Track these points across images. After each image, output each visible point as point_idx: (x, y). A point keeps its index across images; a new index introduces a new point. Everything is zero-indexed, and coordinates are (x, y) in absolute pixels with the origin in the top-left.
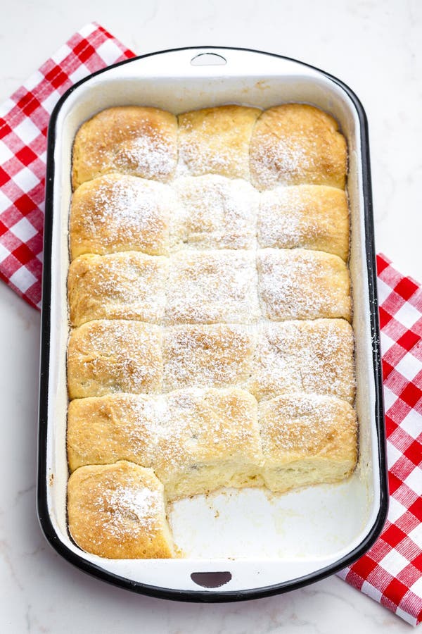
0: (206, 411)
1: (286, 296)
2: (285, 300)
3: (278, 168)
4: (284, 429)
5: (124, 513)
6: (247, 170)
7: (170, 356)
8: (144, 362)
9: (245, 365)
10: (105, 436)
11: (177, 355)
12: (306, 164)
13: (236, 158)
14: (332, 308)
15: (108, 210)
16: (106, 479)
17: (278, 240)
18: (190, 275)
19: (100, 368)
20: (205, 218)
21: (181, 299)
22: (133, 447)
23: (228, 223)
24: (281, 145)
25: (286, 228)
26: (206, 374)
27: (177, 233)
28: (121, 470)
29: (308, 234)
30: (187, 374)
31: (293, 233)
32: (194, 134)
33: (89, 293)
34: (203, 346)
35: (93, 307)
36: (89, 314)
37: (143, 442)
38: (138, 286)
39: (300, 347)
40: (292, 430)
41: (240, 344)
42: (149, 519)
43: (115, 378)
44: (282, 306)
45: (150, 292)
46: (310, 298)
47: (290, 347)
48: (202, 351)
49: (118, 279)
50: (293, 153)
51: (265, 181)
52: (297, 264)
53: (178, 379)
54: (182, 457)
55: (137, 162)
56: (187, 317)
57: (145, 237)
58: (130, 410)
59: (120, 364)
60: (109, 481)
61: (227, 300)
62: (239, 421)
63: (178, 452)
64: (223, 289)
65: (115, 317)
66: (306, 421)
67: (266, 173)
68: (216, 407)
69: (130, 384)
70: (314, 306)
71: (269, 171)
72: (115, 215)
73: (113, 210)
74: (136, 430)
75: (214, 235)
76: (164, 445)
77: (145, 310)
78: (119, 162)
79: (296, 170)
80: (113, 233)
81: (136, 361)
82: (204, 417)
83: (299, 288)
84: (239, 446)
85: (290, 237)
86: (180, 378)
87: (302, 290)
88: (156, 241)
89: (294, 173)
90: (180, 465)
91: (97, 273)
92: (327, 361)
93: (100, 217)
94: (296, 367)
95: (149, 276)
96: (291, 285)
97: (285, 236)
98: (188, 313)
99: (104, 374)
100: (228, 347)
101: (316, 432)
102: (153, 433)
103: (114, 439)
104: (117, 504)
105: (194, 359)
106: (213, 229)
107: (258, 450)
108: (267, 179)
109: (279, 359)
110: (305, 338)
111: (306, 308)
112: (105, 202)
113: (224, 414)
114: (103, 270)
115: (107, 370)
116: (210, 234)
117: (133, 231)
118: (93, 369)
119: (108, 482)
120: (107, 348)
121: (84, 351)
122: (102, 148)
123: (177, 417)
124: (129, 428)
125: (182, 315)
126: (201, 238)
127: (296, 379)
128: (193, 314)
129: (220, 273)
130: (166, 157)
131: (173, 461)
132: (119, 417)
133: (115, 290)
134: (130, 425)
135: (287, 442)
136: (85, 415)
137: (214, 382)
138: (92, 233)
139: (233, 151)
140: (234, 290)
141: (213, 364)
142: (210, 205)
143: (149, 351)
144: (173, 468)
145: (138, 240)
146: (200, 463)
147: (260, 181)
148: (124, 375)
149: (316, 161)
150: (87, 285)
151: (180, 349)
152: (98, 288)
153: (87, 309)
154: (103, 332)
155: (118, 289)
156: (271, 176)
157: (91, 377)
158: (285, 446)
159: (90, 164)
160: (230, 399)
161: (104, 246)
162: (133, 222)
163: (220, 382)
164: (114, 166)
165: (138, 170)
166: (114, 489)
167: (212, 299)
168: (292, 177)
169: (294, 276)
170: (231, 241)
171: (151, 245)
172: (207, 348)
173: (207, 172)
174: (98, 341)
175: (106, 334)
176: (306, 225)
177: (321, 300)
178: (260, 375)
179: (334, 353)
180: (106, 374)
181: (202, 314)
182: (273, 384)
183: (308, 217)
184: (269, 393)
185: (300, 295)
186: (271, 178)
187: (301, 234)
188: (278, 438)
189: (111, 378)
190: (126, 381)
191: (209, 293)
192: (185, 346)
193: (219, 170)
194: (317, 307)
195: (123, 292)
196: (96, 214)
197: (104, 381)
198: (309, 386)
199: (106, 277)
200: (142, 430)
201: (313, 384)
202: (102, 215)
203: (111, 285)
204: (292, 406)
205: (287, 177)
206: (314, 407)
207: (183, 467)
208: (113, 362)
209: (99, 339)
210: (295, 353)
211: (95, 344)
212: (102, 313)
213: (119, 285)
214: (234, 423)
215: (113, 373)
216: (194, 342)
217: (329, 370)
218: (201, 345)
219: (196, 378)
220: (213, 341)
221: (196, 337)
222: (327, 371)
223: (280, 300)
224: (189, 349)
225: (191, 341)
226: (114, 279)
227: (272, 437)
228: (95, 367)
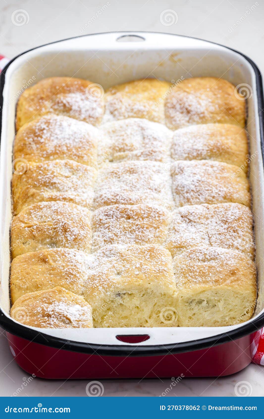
0: (128, 257)
1: (195, 186)
2: (195, 190)
3: (188, 112)
4: (194, 268)
5: (59, 317)
6: (163, 116)
7: (98, 226)
8: (76, 225)
9: (161, 231)
10: (43, 273)
11: (104, 224)
12: (212, 109)
13: (153, 107)
14: (235, 195)
15: (46, 134)
16: (44, 297)
17: (189, 154)
18: (115, 175)
19: (39, 231)
20: (127, 142)
21: (108, 190)
22: (67, 279)
23: (147, 144)
24: (191, 97)
25: (196, 145)
26: (129, 236)
27: (103, 154)
28: (56, 291)
29: (214, 149)
30: (112, 236)
31: (200, 148)
32: (119, 95)
33: (30, 184)
34: (126, 216)
35: (33, 195)
36: (30, 201)
37: (75, 276)
38: (71, 181)
39: (207, 218)
40: (201, 269)
41: (157, 215)
42: (80, 322)
43: (51, 238)
44: (192, 193)
45: (81, 186)
46: (216, 188)
47: (199, 218)
48: (125, 220)
49: (55, 174)
50: (201, 101)
51: (178, 122)
52: (204, 168)
53: (105, 241)
54: (108, 284)
55: (71, 106)
56: (113, 200)
57: (77, 151)
58: (64, 257)
59: (56, 226)
60: (46, 298)
61: (145, 191)
62: (156, 262)
63: (105, 281)
64: (143, 183)
65: (51, 199)
66: (213, 263)
67: (179, 117)
68: (136, 255)
69: (64, 241)
70: (220, 193)
71: (181, 115)
72: (52, 138)
73: (51, 135)
74: (69, 267)
75: (135, 152)
76: (92, 278)
77: (77, 197)
78: (56, 107)
79: (203, 113)
80: (50, 147)
81: (70, 224)
82: (127, 261)
83: (206, 181)
84: (156, 277)
85: (199, 150)
86: (106, 239)
87: (209, 183)
88: (86, 155)
89: (202, 115)
90: (107, 292)
91: (37, 170)
92: (230, 225)
93: (39, 138)
94: (204, 231)
95: (81, 174)
96: (200, 179)
97: (195, 151)
98: (113, 197)
99: (42, 235)
100: (147, 217)
101: (221, 270)
102: (84, 272)
103: (50, 274)
104: (53, 311)
105: (118, 226)
106: (134, 148)
107: (172, 282)
108: (180, 121)
109: (190, 227)
110: (212, 212)
111: (213, 195)
112: (44, 129)
113: (143, 258)
114: (42, 169)
115: (45, 232)
116: (132, 152)
117: (67, 147)
118: (33, 231)
119: (45, 299)
120: (45, 218)
121: (26, 221)
122: (42, 98)
123: (104, 262)
124: (63, 266)
125: (109, 199)
126: (124, 156)
127: (204, 239)
128: (118, 197)
129: (140, 173)
130: (95, 105)
131: (100, 288)
132: (55, 261)
133: (52, 181)
134: (64, 265)
135: (197, 277)
136: (26, 261)
137: (135, 241)
138: (33, 150)
139: (151, 102)
140: (151, 185)
141: (134, 228)
142: (131, 134)
143: (80, 219)
144: (100, 293)
145: (71, 152)
146: (123, 290)
147: (174, 123)
148: (59, 233)
149: (220, 106)
150: (28, 179)
151: (106, 219)
152: (38, 180)
153: (28, 197)
154: (41, 209)
155: (55, 180)
156: (182, 118)
157: (31, 238)
158: (195, 280)
159: (31, 109)
160: (148, 248)
161: (44, 158)
162: (67, 141)
163: (140, 241)
164: (51, 110)
165: (72, 113)
166: (50, 303)
167: (133, 189)
168: (201, 118)
169: (203, 174)
170: (149, 155)
171: (83, 157)
172: (129, 219)
173: (129, 117)
174: (37, 215)
175: (45, 209)
176: (212, 143)
177: (225, 189)
178: (175, 238)
179: (236, 220)
180: (44, 235)
181: (125, 197)
182: (185, 242)
183: (213, 138)
184: (182, 249)
185: (207, 186)
186: (183, 120)
187: (207, 149)
188: (189, 275)
189: (48, 238)
190: (60, 239)
191: (131, 185)
192: (111, 217)
193: (139, 114)
194: (222, 194)
195: (59, 183)
196: (37, 136)
197: (43, 240)
198: (215, 242)
199: (44, 173)
200: (75, 268)
201: (219, 241)
202: (42, 137)
203: (48, 178)
204: (201, 253)
205: (196, 118)
206: (219, 253)
207: (108, 293)
208: (50, 225)
209: (38, 213)
210: (203, 222)
211: (35, 217)
212: (41, 199)
213: (55, 178)
214: (152, 263)
215: (50, 233)
216: (119, 214)
217: (232, 231)
218: (124, 216)
219: (120, 239)
220: (134, 213)
221: (120, 210)
222: (230, 231)
223: (190, 190)
224: (114, 219)
225: (115, 213)
226: (51, 174)
227: (184, 274)
228: (35, 231)
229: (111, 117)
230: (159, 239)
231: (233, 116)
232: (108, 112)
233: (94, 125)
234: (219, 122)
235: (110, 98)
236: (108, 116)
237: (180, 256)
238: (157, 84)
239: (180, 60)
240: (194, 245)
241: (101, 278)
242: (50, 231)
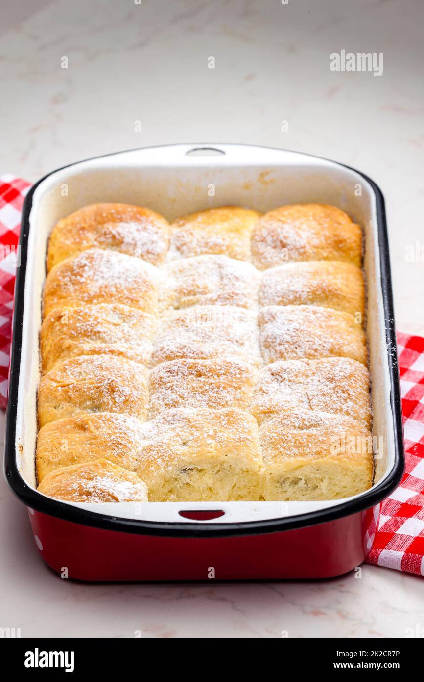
0: (198, 422)
1: (291, 336)
2: (290, 341)
3: (284, 246)
4: (288, 437)
5: (102, 496)
6: (248, 253)
7: (157, 386)
8: (127, 384)
9: (244, 392)
10: (81, 443)
11: (166, 384)
12: (316, 242)
13: (236, 241)
14: (345, 348)
15: (88, 273)
16: (82, 472)
17: (283, 297)
18: (182, 323)
19: (77, 391)
20: (199, 282)
21: (171, 341)
22: (113, 449)
23: (225, 285)
24: (287, 227)
25: (293, 286)
26: (199, 398)
27: (167, 299)
28: (99, 464)
29: (317, 290)
30: (177, 398)
31: (299, 289)
32: (188, 226)
33: (65, 334)
34: (196, 373)
35: (69, 348)
36: (65, 356)
37: (125, 446)
38: (121, 330)
39: (307, 376)
40: (297, 438)
41: (238, 372)
43: (93, 400)
44: (286, 346)
45: (135, 336)
46: (319, 339)
47: (296, 376)
48: (195, 378)
49: (100, 320)
50: (301, 232)
51: (269, 260)
52: (304, 314)
53: (166, 404)
54: (170, 456)
55: (123, 238)
56: (178, 354)
57: (131, 293)
58: (109, 423)
59: (99, 384)
60: (85, 473)
61: (223, 343)
62: (236, 429)
63: (166, 452)
64: (219, 333)
65: (94, 352)
66: (313, 431)
67: (269, 252)
68: (208, 420)
69: (111, 403)
70: (324, 345)
71: (273, 250)
72: (96, 277)
73: (94, 273)
74: (117, 435)
75: (209, 296)
76: (149, 449)
77: (129, 350)
78: (102, 239)
79: (304, 247)
80: (93, 288)
81: (119, 381)
82: (196, 428)
83: (306, 330)
84: (235, 447)
85: (297, 293)
86: (168, 403)
87: (309, 332)
88: (143, 298)
89: (302, 250)
90: (168, 466)
91: (75, 316)
92: (338, 383)
93: (79, 277)
94: (303, 392)
95: (134, 322)
96: (298, 328)
97: (291, 293)
98: (179, 350)
99: (80, 396)
100: (224, 374)
101: (324, 439)
102: (137, 442)
103: (91, 444)
104: (94, 487)
105: (185, 385)
106: (209, 291)
107: (258, 455)
108: (271, 258)
109: (283, 387)
110: (314, 369)
111: (315, 347)
112: (85, 265)
113: (219, 424)
114: (81, 314)
115: (84, 392)
116: (205, 296)
117: (116, 288)
118: (68, 391)
119: (83, 474)
120: (85, 374)
121: (58, 380)
122: (83, 229)
123: (164, 430)
124: (109, 434)
125: (172, 352)
126: (195, 301)
127: (303, 402)
128: (185, 350)
129: (216, 320)
130: (155, 238)
131: (159, 461)
132: (97, 428)
133: (95, 330)
134: (110, 432)
135: (291, 448)
136: (58, 429)
137: (208, 405)
138: (70, 292)
139: (233, 235)
140: (231, 336)
141: (207, 388)
142: (205, 273)
143: (133, 376)
144: (158, 467)
145: (122, 295)
146: (191, 463)
147: (263, 260)
148: (104, 393)
149: (327, 238)
150: (63, 327)
151: (169, 377)
152: (75, 329)
153: (63, 351)
154: (80, 364)
155: (99, 328)
156: (275, 254)
157: (65, 400)
158: (289, 453)
159: (68, 243)
160: (226, 412)
161: (84, 301)
162: (117, 281)
163: (214, 405)
164: (96, 243)
165: (123, 247)
166: (91, 479)
167: (206, 340)
168: (300, 254)
169: (302, 322)
170: (228, 299)
171: (137, 301)
172: (200, 376)
173: (202, 253)
174: (74, 372)
175: (84, 365)
176: (315, 283)
177: (332, 340)
178: (263, 401)
179: (346, 378)
180: (83, 395)
181: (195, 350)
182: (276, 406)
183: (317, 277)
184: (271, 414)
185: (307, 336)
186: (276, 256)
187: (309, 290)
188: (281, 446)
189: (89, 400)
190: (105, 400)
191: (203, 335)
192: (175, 374)
193: (216, 249)
194: (328, 346)
195: (105, 332)
196: (76, 275)
197: (81, 403)
198: (318, 406)
199: (84, 319)
200: (124, 436)
201: (322, 404)
202: (82, 276)
203: (90, 325)
204: (298, 418)
205: (295, 254)
206: (323, 418)
207: (170, 468)
208: (92, 383)
209: (76, 370)
210: (301, 380)
211: (72, 374)
212: (79, 352)
213: (99, 326)
214: (231, 430)
215: (91, 394)
216: (186, 370)
217: (340, 391)
218: (193, 372)
219: (187, 402)
220: (206, 368)
221: (187, 365)
222: (338, 392)
223: (284, 341)
224: (179, 376)
225: (181, 369)
226: (94, 320)
227: (275, 445)
228: (71, 391)
229: (177, 254)
230: (241, 402)
231: (344, 251)
232: (173, 248)
233: (154, 264)
234: (326, 258)
235: (175, 230)
236: (173, 253)
237: (269, 424)
238: (240, 212)
239: (272, 181)
240: (289, 409)
241: (161, 449)
242: (91, 391)
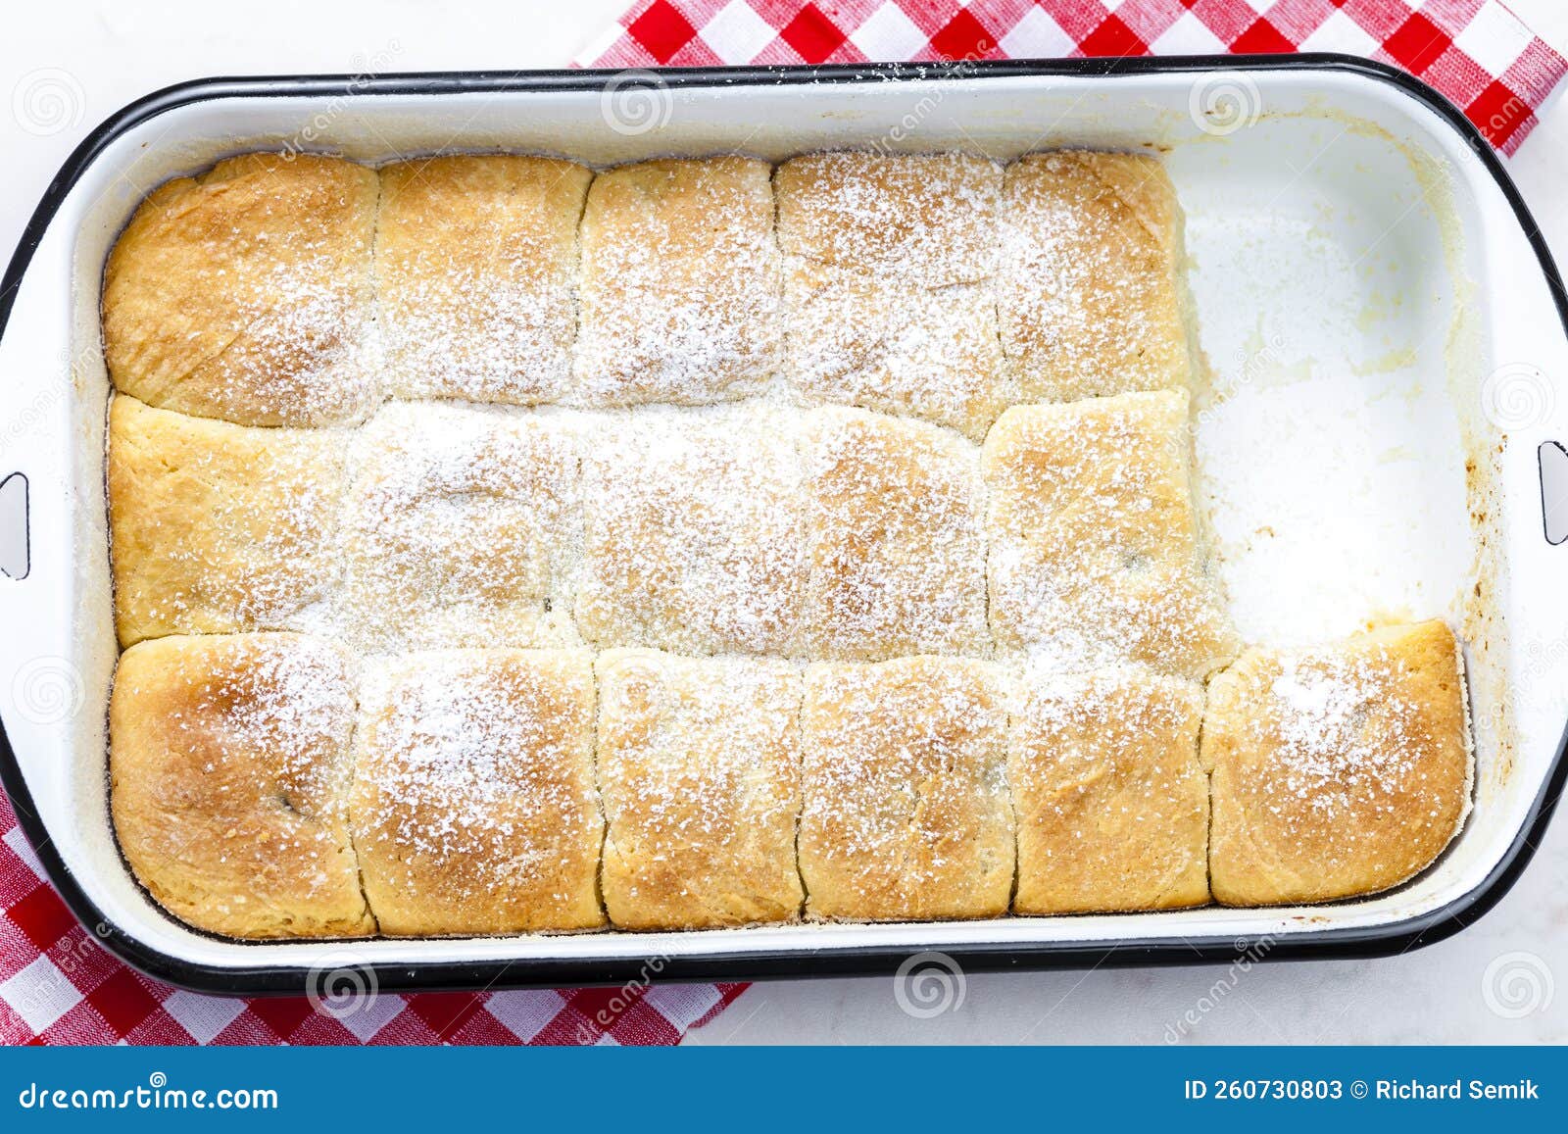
0: (1060, 534)
1: (728, 322)
2: (737, 326)
3: (333, 342)
4: (1099, 332)
8: (931, 700)
10: (1136, 799)
11: (902, 614)
15: (478, 816)
16: (1260, 791)
19: (949, 820)
21: (739, 606)
22: (1168, 723)
26: (950, 536)
34: (877, 542)
35: (766, 851)
37: (1152, 698)
40: (1103, 312)
41: (870, 445)
42: (1362, 675)
43: (974, 779)
46: (732, 257)
47: (873, 312)
48: (891, 545)
50: (289, 298)
52: (633, 292)
54: (1189, 594)
58: (1065, 736)
59: (943, 765)
60: (1265, 782)
61: (738, 483)
62: (1089, 446)
63: (1176, 603)
68: (1049, 508)
70: (753, 246)
71: (337, 369)
72: (489, 798)
73: (476, 802)
74: (1121, 717)
79: (339, 293)
80: (541, 801)
81: (932, 719)
82: (1077, 538)
83: (706, 286)
87: (711, 279)
88: (563, 680)
89: (347, 299)
92: (915, 216)
93: (497, 839)
94: (926, 300)
96: (698, 306)
97: (550, 321)
98: (782, 586)
99: (965, 810)
100: (881, 476)
101: (1105, 250)
103: (1146, 776)
104: (1331, 759)
105: (912, 568)
109: (904, 345)
110: (847, 272)
111: (760, 269)
112: (455, 824)
113: (1069, 486)
114: (670, 820)
115: (957, 802)
117: (541, 743)
118: (950, 842)
119: (1269, 787)
120: (894, 802)
121: (897, 868)
124: (1116, 735)
125: (788, 601)
127: (957, 301)
128: (785, 571)
129: (662, 500)
130: (297, 660)
132: (1083, 764)
133: (724, 787)
134: (1109, 733)
135: (1131, 325)
136: (1080, 859)
137: (972, 516)
138: (544, 860)
140: (706, 465)
141: (926, 516)
143: (898, 688)
149: (313, 235)
151: (885, 606)
152: (717, 835)
155: (720, 778)
156: (350, 363)
158: (1142, 332)
162: (514, 744)
163: (974, 500)
165: (339, 737)
166: (1286, 769)
168: (355, 305)
169: (670, 298)
172: (884, 532)
174: (871, 829)
182: (975, 359)
183: (493, 258)
185: (726, 284)
188: (1122, 349)
189: (973, 790)
190: (984, 750)
192: (879, 591)
195: (728, 763)
196: (489, 846)
197: (981, 809)
198: (977, 266)
199: (690, 812)
200: (1121, 701)
201: (973, 255)
202: (494, 831)
203: (711, 798)
205: (354, 318)
208: (936, 782)
209: (865, 828)
210: (886, 302)
211: (877, 837)
213: (711, 775)
214: (1095, 458)
215: (962, 784)
216: (870, 566)
217: (938, 212)
218: (875, 548)
219: (961, 565)
220: (866, 517)
221: (856, 561)
222: (940, 217)
223: (740, 339)
224: (887, 581)
225: (868, 575)
226: (695, 788)
228: (947, 835)
229: (315, 610)
240: (984, 331)
241: (1164, 614)
242: (957, 785)
